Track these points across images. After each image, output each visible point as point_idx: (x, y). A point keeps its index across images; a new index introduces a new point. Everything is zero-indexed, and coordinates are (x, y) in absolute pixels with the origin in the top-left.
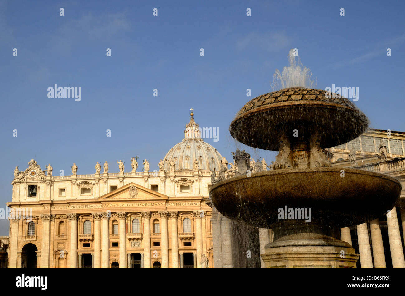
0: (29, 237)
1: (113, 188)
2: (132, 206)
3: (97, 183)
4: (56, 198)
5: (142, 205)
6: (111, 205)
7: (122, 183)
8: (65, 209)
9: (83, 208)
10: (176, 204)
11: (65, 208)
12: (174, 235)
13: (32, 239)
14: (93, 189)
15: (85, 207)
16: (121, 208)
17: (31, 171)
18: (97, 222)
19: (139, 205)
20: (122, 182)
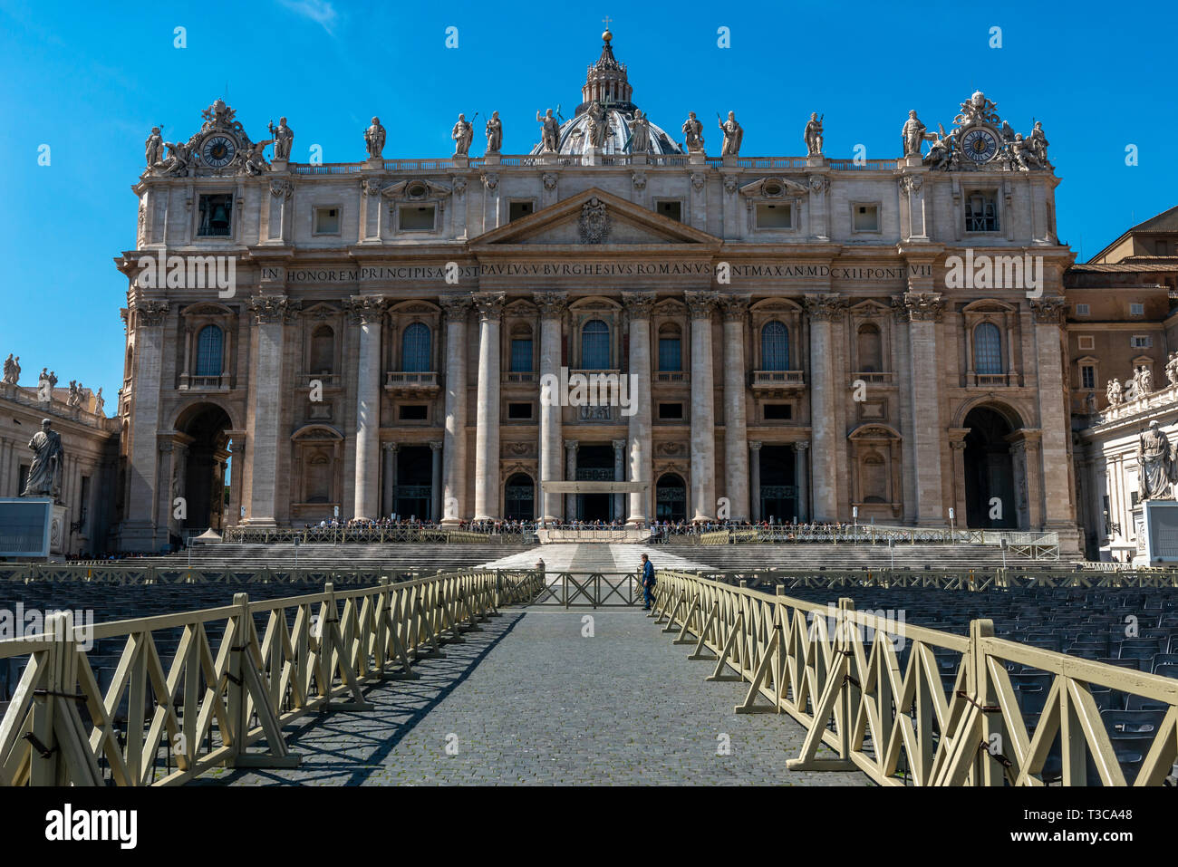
0: (203, 379)
1: (520, 209)
2: (588, 271)
3: (459, 193)
4: (307, 239)
5: (626, 269)
6: (512, 269)
7: (555, 194)
8: (338, 281)
9: (407, 278)
10: (743, 270)
11: (338, 277)
12: (736, 378)
13: (213, 389)
14: (445, 212)
15: (413, 273)
16: (551, 278)
17: (211, 144)
18: (455, 330)
19: (616, 269)
20: (553, 187)
